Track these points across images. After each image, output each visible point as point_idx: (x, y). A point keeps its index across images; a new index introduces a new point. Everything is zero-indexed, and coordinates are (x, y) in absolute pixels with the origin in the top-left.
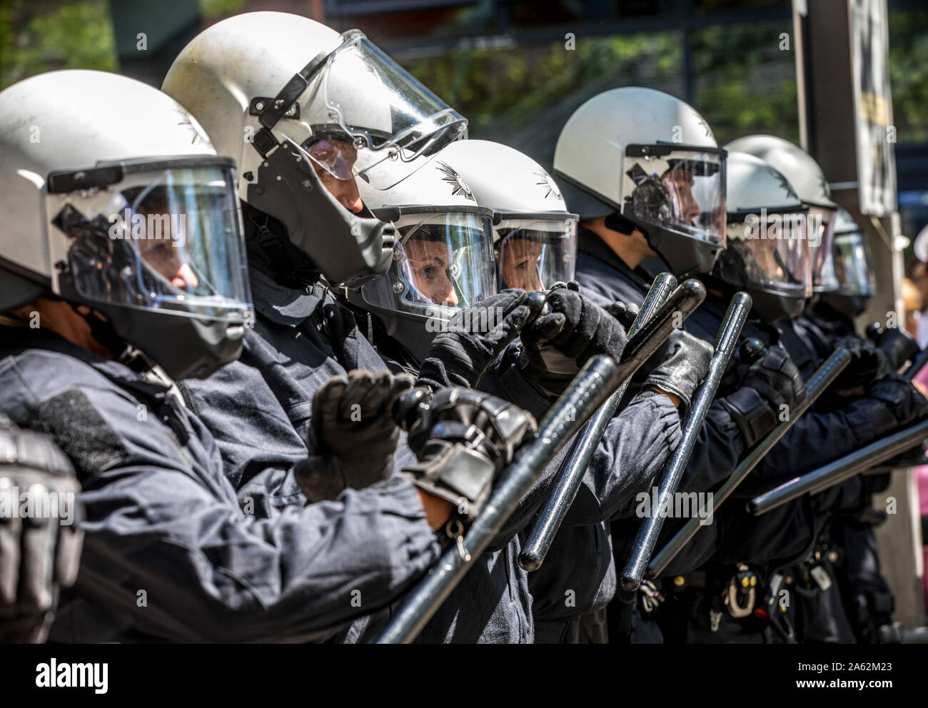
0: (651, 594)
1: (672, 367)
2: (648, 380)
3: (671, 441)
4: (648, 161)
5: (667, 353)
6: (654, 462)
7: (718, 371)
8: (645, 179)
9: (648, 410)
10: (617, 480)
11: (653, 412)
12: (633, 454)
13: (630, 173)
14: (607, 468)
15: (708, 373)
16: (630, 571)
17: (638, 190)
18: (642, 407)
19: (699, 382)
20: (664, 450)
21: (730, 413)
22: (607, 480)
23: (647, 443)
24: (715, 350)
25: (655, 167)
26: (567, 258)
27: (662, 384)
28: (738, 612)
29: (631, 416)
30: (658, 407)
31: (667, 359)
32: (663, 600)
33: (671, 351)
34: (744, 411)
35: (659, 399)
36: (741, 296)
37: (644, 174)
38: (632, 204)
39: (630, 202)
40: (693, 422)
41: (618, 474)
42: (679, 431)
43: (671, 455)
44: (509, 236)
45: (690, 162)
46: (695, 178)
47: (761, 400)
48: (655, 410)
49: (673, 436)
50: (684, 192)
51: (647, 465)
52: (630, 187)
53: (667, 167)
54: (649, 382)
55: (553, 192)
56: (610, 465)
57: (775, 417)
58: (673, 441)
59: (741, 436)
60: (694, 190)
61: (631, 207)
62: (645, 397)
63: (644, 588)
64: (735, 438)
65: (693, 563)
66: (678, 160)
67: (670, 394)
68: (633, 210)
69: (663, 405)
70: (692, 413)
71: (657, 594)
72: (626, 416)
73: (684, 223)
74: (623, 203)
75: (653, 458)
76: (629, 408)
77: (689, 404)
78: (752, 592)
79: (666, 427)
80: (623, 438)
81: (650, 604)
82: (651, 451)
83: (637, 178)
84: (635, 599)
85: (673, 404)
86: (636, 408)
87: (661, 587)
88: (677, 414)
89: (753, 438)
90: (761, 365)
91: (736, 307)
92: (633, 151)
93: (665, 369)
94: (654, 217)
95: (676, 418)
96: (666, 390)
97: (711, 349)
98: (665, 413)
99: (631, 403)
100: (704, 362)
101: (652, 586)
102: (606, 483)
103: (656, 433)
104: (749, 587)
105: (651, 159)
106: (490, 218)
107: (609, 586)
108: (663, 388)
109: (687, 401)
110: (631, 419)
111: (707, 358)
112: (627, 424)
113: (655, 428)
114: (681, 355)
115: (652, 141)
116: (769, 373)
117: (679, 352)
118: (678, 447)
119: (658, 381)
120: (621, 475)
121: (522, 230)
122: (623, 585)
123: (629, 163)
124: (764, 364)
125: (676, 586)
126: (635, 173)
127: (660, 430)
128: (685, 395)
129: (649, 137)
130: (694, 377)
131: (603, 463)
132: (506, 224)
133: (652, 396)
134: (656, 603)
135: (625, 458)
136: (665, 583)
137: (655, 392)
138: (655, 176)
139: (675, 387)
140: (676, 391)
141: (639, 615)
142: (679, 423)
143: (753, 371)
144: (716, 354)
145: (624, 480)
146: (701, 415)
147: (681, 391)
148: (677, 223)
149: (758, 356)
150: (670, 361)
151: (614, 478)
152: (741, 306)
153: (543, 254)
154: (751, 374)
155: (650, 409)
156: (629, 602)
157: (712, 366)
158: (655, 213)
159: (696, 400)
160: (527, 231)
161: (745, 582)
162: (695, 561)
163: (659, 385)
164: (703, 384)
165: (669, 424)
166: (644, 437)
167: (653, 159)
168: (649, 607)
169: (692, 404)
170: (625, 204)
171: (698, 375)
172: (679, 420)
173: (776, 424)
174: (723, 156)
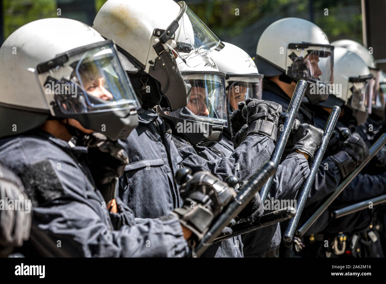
0: (299, 243)
1: (305, 141)
2: (294, 147)
3: (304, 174)
4: (298, 51)
5: (302, 135)
6: (297, 184)
7: (326, 142)
8: (297, 59)
9: (294, 161)
10: (281, 193)
11: (296, 162)
12: (287, 181)
13: (290, 56)
14: (276, 188)
15: (321, 143)
16: (287, 233)
17: (294, 64)
18: (291, 160)
19: (317, 147)
20: (302, 179)
21: (335, 163)
22: (276, 193)
23: (293, 176)
24: (324, 132)
25: (301, 53)
26: (258, 94)
27: (300, 149)
28: (338, 252)
29: (286, 164)
30: (298, 159)
31: (303, 137)
32: (304, 246)
33: (305, 134)
34: (341, 161)
35: (299, 156)
36: (336, 108)
37: (296, 56)
38: (291, 70)
39: (290, 69)
40: (315, 165)
41: (281, 190)
42: (309, 170)
43: (305, 181)
44: (232, 84)
45: (317, 51)
46: (320, 59)
47: (349, 156)
48: (297, 161)
49: (306, 172)
50: (314, 65)
51: (294, 185)
52: (290, 62)
53: (307, 53)
54: (295, 148)
55: (252, 65)
56: (277, 186)
57: (355, 164)
58: (306, 174)
59: (340, 173)
60: (319, 64)
61: (290, 71)
62: (293, 155)
63: (296, 241)
64: (337, 174)
65: (318, 229)
66: (312, 50)
67: (304, 154)
68: (291, 73)
69: (301, 159)
70: (314, 161)
71: (301, 244)
72: (284, 164)
73: (315, 78)
74: (287, 69)
75: (297, 182)
76: (286, 160)
77: (313, 157)
78: (344, 243)
79: (302, 168)
80: (283, 174)
81: (298, 248)
82: (295, 180)
83: (293, 58)
84: (292, 246)
85: (305, 158)
86: (289, 160)
87: (303, 240)
88: (307, 162)
89: (345, 173)
90: (349, 141)
91: (334, 113)
92: (292, 46)
93: (301, 142)
94: (301, 76)
95: (306, 164)
96: (302, 151)
97: (322, 132)
98: (302, 162)
99: (287, 157)
100: (319, 138)
101: (300, 240)
102: (276, 194)
103: (298, 171)
104: (343, 241)
105: (300, 50)
106: (224, 76)
107: (278, 239)
108: (301, 151)
109: (312, 156)
110: (286, 165)
111: (321, 136)
112: (285, 167)
113: (297, 169)
114: (309, 136)
115: (300, 42)
116: (352, 145)
117: (308, 134)
118: (308, 177)
119: (299, 147)
120: (283, 190)
121: (238, 82)
122: (285, 240)
123: (290, 52)
124: (350, 141)
125: (310, 241)
126: (293, 56)
127: (300, 170)
128: (311, 153)
129: (299, 40)
130: (315, 145)
131: (274, 185)
132: (231, 79)
133: (296, 154)
134: (301, 248)
135: (284, 183)
136: (305, 239)
137: (297, 152)
138: (302, 58)
139: (306, 150)
140: (306, 151)
141: (293, 253)
142: (308, 166)
143: (345, 144)
144: (325, 134)
145: (284, 193)
146: (319, 162)
147: (309, 152)
148: (312, 79)
149: (348, 137)
150: (304, 138)
151: (279, 192)
152: (336, 112)
153: (247, 93)
154: (344, 145)
155: (295, 160)
156: (289, 247)
157: (323, 140)
158: (302, 74)
159: (316, 155)
160: (240, 82)
161: (341, 239)
162: (319, 229)
163: (299, 150)
164: (319, 148)
165: (304, 167)
166: (292, 173)
167: (301, 50)
168: (298, 249)
169: (314, 158)
170: (288, 70)
171: (317, 144)
172: (308, 165)
173: (356, 167)
174: (332, 48)
